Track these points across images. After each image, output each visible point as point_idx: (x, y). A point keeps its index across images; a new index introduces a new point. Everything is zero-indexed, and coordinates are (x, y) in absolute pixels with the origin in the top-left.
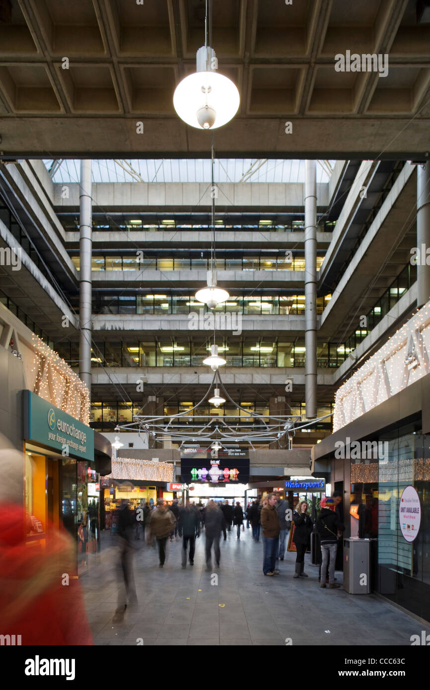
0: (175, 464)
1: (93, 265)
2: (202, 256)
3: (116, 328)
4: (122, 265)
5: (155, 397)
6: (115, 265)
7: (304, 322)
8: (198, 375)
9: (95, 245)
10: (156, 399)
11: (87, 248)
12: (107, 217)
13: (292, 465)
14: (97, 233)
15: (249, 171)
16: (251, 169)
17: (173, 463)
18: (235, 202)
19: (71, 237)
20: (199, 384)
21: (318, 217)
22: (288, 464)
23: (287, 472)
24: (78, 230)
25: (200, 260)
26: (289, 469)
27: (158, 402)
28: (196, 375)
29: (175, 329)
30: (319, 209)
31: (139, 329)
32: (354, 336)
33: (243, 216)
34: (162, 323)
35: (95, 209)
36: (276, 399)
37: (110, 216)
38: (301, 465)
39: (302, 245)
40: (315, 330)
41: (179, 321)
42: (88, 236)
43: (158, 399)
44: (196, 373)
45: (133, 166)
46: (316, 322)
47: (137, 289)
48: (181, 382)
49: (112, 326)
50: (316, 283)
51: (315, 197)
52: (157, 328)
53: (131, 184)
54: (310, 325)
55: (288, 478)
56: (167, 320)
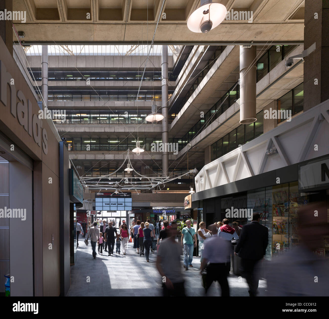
0: (92, 201)
1: (49, 98)
2: (107, 94)
3: (61, 131)
4: (63, 98)
5: (80, 166)
6: (60, 98)
7: (162, 128)
8: (104, 155)
9: (49, 88)
10: (81, 168)
11: (46, 89)
12: (55, 73)
13: (154, 201)
14: (50, 81)
15: (130, 50)
16: (131, 49)
17: (91, 200)
18: (123, 66)
19: (36, 84)
20: (105, 160)
21: (169, 73)
22: (152, 201)
23: (152, 204)
24: (40, 80)
25: (106, 96)
26: (153, 203)
27: (81, 169)
28: (103, 155)
29: (93, 131)
30: (169, 70)
31: (73, 131)
32: (188, 134)
33: (128, 73)
34: (86, 128)
35: (50, 69)
36: (144, 167)
37: (56, 73)
38: (159, 201)
39: (160, 88)
40: (167, 132)
41: (95, 127)
42: (46, 83)
43: (81, 167)
44: (103, 154)
45: (68, 47)
46: (168, 127)
47: (72, 111)
48: (95, 158)
49: (59, 130)
50: (168, 107)
51: (167, 63)
52: (83, 131)
53: (68, 56)
54: (165, 129)
55: (151, 208)
56: (88, 127)
